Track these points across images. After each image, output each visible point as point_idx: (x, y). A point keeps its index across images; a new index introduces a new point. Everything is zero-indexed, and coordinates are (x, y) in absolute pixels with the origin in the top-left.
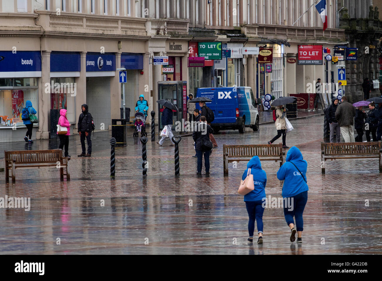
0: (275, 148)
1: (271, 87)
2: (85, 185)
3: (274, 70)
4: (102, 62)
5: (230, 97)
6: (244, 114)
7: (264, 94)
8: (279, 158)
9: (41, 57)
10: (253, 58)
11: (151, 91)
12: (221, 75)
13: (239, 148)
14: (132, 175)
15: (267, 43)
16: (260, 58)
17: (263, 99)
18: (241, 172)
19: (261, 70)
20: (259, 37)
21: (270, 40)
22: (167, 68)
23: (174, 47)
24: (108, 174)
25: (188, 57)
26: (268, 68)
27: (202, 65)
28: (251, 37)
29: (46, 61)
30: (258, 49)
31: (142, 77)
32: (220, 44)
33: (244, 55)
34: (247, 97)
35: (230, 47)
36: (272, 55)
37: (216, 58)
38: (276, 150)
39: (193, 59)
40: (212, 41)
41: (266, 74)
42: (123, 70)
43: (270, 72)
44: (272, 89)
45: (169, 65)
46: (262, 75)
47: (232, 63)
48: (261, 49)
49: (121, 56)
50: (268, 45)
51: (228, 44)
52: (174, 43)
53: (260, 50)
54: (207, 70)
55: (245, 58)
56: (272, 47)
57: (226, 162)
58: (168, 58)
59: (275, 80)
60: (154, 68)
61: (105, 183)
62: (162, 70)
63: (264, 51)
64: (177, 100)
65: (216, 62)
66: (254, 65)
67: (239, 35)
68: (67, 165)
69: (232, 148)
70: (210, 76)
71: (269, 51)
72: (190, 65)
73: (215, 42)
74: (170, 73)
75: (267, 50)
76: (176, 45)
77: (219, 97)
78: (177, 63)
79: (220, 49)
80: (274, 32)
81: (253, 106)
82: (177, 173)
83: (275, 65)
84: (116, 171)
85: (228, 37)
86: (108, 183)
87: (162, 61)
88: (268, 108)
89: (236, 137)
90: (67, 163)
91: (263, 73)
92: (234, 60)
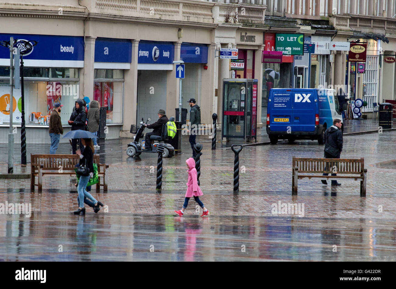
0: (356, 164)
1: (363, 91)
2: (124, 199)
3: (368, 71)
4: (158, 53)
5: (309, 101)
6: (325, 121)
7: (354, 99)
8: (359, 175)
9: (84, 43)
10: (342, 55)
11: (216, 89)
12: (302, 74)
13: (312, 162)
14: (182, 189)
15: (361, 37)
16: (351, 55)
17: (353, 105)
18: (312, 191)
19: (352, 70)
20: (351, 30)
21: (365, 34)
22: (237, 63)
23: (245, 39)
24: (153, 187)
25: (263, 51)
26: (361, 67)
27: (279, 60)
28: (341, 30)
29: (90, 49)
30: (348, 44)
31: (205, 72)
32: (302, 36)
33: (331, 51)
34: (329, 101)
35: (315, 40)
36: (365, 52)
37: (296, 53)
38: (356, 166)
39: (269, 53)
40: (293, 33)
41: (357, 74)
42: (181, 64)
43: (363, 73)
44: (364, 93)
45: (238, 60)
46: (353, 76)
47: (317, 60)
48: (352, 44)
49: (181, 46)
50: (361, 40)
51: (312, 37)
52: (246, 34)
53: (351, 46)
54: (286, 67)
55: (332, 54)
56: (366, 43)
57: (296, 177)
58: (237, 51)
59: (368, 82)
60: (220, 62)
61: (149, 197)
62: (230, 66)
63: (356, 47)
64: (245, 101)
65: (297, 58)
66: (343, 63)
67: (326, 26)
68: (104, 174)
69: (303, 162)
70: (289, 75)
71: (362, 47)
72: (265, 61)
73: (296, 34)
74: (240, 69)
75: (359, 46)
76: (249, 36)
77: (296, 100)
78: (249, 57)
79: (302, 43)
80: (369, 25)
81: (336, 113)
82: (236, 189)
83: (369, 64)
84: (163, 183)
85: (313, 28)
86: (152, 197)
87: (231, 55)
88: (358, 116)
89: (314, 149)
90: (104, 171)
91: (353, 73)
92: (319, 56)
